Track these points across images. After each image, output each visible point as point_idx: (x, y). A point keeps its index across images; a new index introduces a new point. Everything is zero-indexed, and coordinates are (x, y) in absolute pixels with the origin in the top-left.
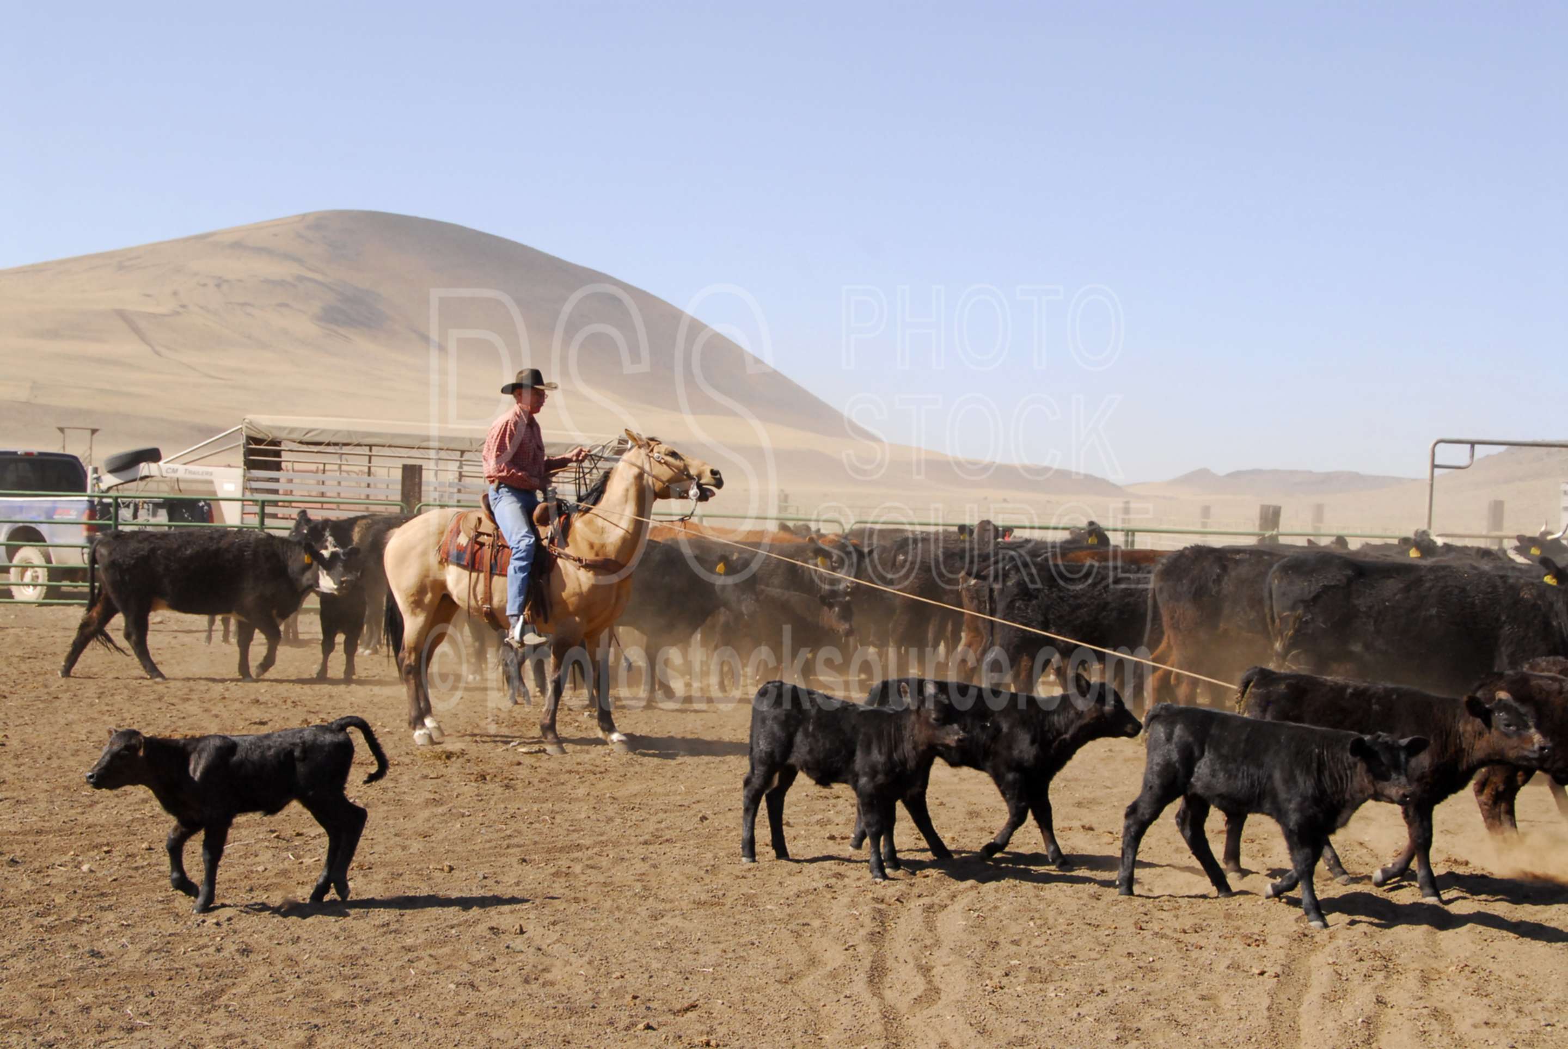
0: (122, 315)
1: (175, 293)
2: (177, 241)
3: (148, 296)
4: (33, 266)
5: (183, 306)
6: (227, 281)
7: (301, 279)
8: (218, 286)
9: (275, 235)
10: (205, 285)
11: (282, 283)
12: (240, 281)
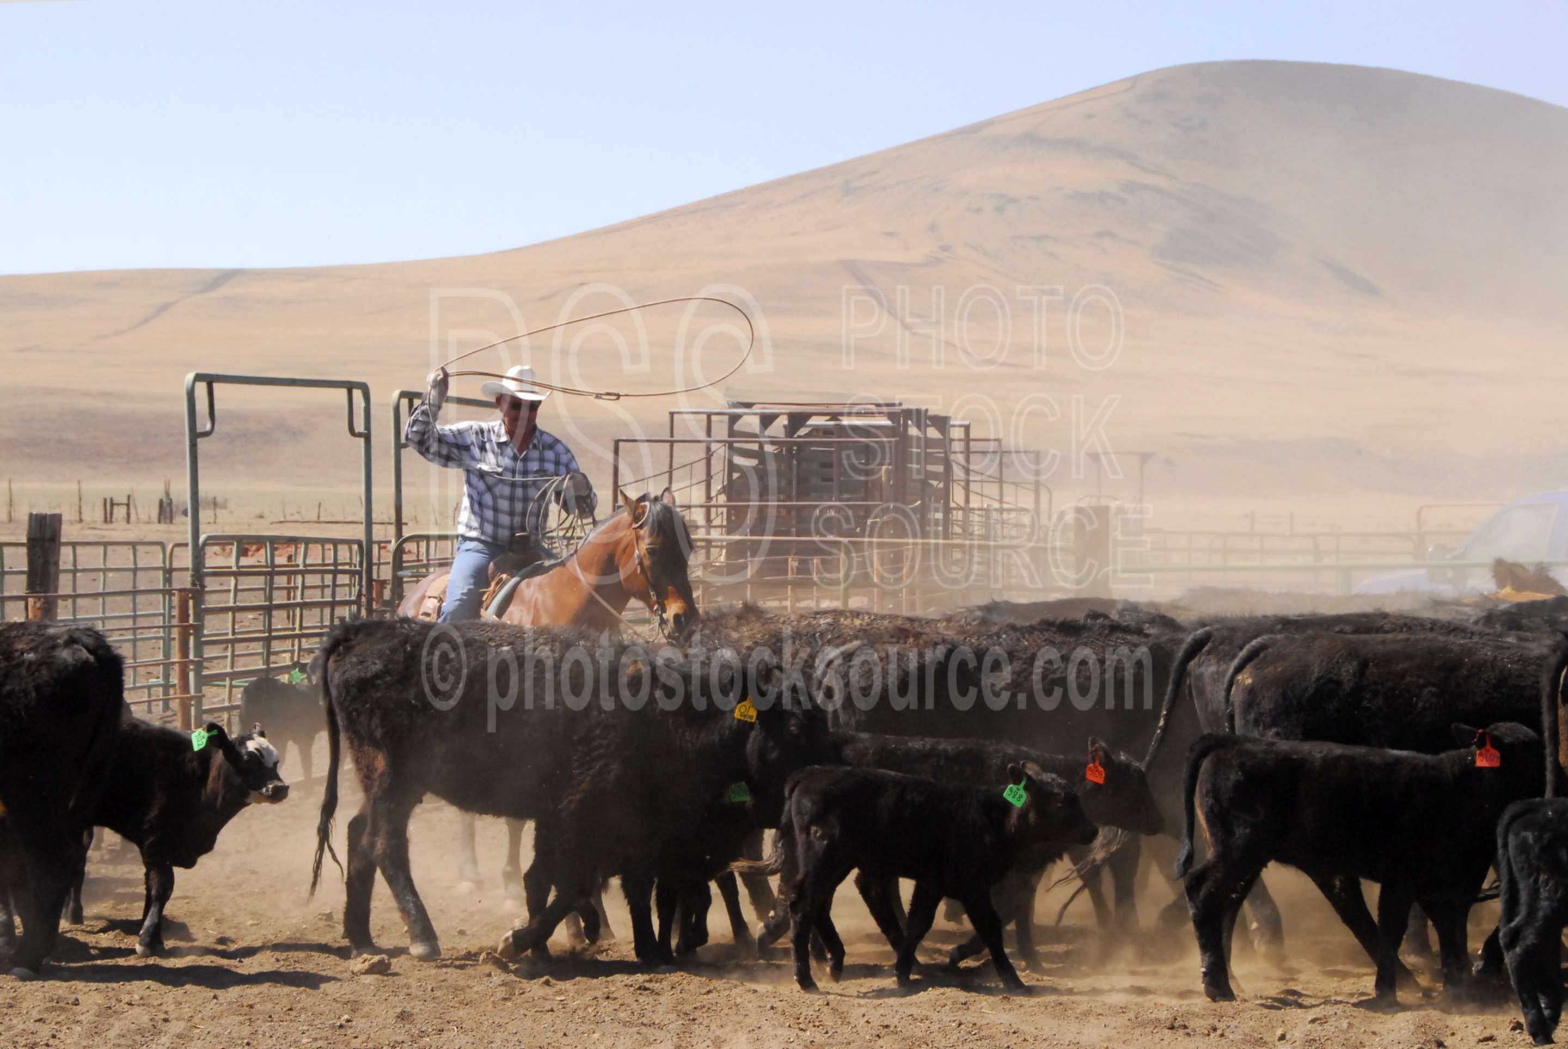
0: (854, 270)
1: (933, 228)
2: (934, 140)
3: (890, 234)
4: (717, 198)
5: (945, 248)
6: (1013, 201)
7: (1131, 187)
8: (1000, 210)
9: (1090, 117)
10: (978, 210)
11: (1102, 197)
12: (1035, 198)
